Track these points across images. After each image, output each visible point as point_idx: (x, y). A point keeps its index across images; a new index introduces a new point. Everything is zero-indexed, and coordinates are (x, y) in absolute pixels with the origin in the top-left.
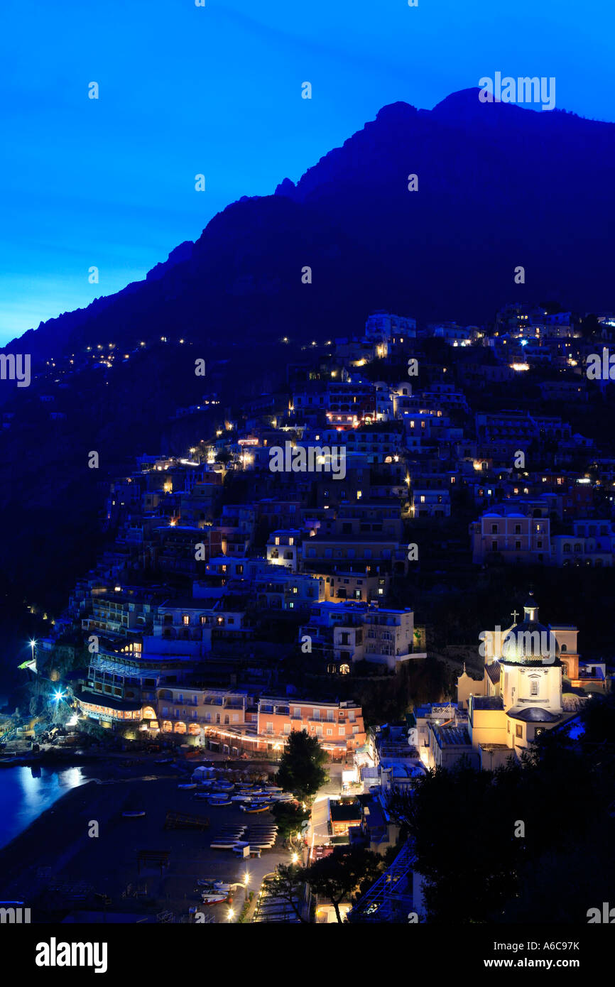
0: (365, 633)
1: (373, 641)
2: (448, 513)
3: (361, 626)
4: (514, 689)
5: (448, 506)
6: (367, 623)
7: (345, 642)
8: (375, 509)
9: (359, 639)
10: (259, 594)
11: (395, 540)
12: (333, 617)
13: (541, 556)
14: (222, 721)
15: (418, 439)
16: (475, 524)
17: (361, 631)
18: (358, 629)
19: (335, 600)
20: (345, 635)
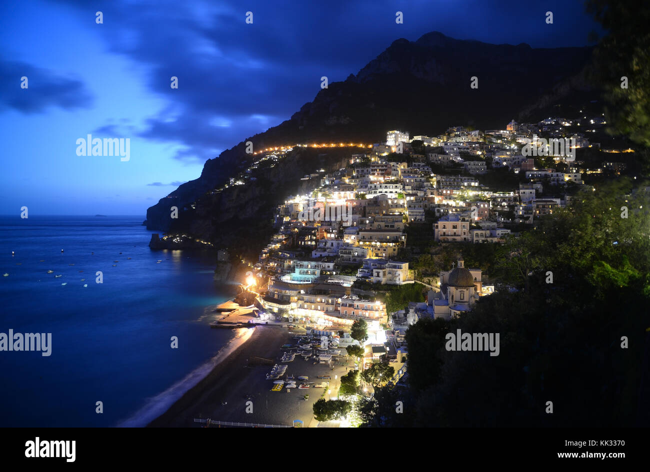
0: (387, 273)
1: (390, 275)
2: (424, 220)
3: (385, 269)
4: (453, 296)
5: (424, 217)
6: (388, 268)
7: (378, 276)
8: (391, 218)
9: (384, 274)
10: (341, 255)
11: (400, 232)
12: (373, 265)
13: (465, 238)
14: (325, 309)
15: (410, 187)
16: (436, 224)
17: (385, 271)
18: (384, 270)
19: (375, 258)
20: (378, 273)
